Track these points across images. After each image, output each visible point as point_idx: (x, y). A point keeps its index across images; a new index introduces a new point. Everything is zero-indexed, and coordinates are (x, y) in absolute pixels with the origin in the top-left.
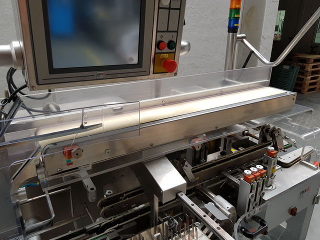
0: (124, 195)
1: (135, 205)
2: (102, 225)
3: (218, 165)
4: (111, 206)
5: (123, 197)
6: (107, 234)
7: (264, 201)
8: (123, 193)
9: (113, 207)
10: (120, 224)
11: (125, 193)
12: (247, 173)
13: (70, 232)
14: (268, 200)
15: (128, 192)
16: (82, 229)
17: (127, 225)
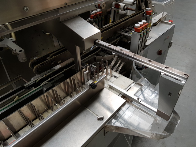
0: (50, 55)
1: (60, 61)
2: (37, 81)
3: (114, 27)
4: (41, 64)
5: (50, 57)
6: (43, 86)
7: (147, 46)
8: (49, 54)
9: (43, 64)
10: (52, 78)
11: (51, 54)
12: (137, 26)
13: (11, 91)
14: (149, 45)
15: (52, 53)
16: (21, 86)
17: (57, 77)
